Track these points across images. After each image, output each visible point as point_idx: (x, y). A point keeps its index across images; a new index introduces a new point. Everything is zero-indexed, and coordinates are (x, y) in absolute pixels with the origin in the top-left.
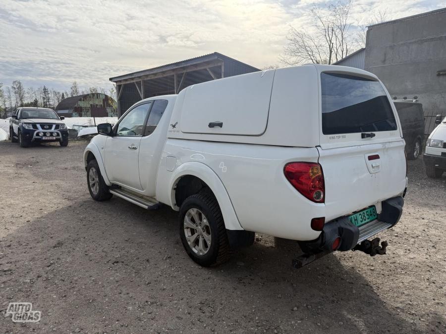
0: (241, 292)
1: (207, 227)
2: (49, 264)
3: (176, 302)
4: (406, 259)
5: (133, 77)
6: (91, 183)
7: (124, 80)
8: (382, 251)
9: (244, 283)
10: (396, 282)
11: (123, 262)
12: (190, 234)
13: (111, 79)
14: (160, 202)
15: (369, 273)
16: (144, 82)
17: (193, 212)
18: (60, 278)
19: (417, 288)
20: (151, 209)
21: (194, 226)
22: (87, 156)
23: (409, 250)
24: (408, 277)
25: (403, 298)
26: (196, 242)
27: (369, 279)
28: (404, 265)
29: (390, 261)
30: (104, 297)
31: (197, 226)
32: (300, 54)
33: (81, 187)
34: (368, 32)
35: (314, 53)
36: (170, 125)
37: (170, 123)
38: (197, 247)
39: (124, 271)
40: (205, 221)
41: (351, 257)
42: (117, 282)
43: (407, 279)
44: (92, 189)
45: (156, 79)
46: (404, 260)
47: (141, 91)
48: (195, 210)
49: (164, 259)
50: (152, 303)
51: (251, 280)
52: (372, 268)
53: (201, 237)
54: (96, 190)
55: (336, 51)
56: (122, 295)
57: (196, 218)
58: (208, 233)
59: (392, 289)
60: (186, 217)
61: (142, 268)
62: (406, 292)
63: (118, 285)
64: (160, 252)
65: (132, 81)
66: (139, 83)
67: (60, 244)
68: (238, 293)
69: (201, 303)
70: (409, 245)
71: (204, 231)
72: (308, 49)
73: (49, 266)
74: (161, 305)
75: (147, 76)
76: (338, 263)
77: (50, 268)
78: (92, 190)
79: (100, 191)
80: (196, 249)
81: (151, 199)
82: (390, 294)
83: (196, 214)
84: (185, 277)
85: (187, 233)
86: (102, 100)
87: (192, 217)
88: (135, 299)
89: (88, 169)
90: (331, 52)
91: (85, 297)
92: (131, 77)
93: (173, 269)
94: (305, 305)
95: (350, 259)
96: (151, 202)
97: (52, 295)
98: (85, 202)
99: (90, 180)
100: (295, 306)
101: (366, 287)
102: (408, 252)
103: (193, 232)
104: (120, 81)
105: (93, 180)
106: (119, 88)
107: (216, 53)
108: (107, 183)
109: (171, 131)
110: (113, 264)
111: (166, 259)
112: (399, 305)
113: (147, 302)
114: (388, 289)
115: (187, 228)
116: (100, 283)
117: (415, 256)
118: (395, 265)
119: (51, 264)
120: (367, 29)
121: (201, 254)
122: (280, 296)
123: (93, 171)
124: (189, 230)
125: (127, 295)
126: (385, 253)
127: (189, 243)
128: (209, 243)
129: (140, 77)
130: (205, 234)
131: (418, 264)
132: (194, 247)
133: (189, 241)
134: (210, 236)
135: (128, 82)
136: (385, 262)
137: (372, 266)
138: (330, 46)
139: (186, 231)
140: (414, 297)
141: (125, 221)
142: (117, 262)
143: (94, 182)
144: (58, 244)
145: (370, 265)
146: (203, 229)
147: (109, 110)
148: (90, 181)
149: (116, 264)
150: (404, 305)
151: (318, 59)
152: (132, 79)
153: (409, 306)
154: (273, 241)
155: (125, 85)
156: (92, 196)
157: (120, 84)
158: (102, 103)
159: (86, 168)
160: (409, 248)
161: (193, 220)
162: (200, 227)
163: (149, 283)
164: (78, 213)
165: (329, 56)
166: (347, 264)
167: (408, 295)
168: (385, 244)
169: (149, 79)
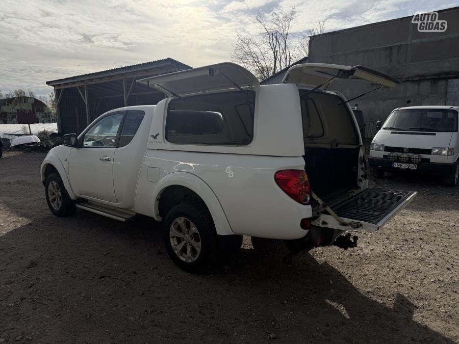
0: (234, 292)
1: (195, 234)
2: (30, 285)
3: (175, 308)
4: (367, 251)
5: (75, 81)
6: (51, 198)
7: (64, 84)
8: (354, 245)
9: (234, 284)
10: (363, 270)
11: (109, 276)
12: (176, 243)
13: (48, 83)
14: (137, 214)
15: (340, 265)
16: (88, 86)
17: (180, 221)
18: (47, 298)
19: (381, 274)
20: (128, 221)
21: (180, 235)
22: (45, 169)
23: (369, 243)
24: (372, 266)
25: (372, 284)
26: (184, 250)
27: (341, 271)
28: (367, 256)
29: (355, 254)
30: (101, 312)
31: (184, 235)
32: (246, 61)
33: (36, 203)
34: (310, 42)
35: (259, 60)
36: (150, 136)
37: (150, 134)
38: (184, 254)
39: (114, 285)
40: (194, 229)
41: (322, 253)
42: (110, 295)
43: (372, 267)
44: (52, 204)
45: (103, 83)
46: (366, 251)
47: (84, 95)
48: (183, 219)
49: (151, 269)
50: (152, 312)
51: (240, 280)
52: (342, 261)
53: (188, 245)
54: (56, 206)
55: (279, 58)
56: (119, 307)
57: (184, 227)
58: (197, 240)
59: (361, 277)
60: (172, 226)
61: (131, 280)
62: (373, 279)
63: (112, 299)
64: (144, 264)
65: (74, 86)
66: (81, 88)
67: (33, 264)
68: (231, 293)
69: (199, 307)
70: (367, 238)
71: (192, 239)
72: (254, 55)
73: (30, 287)
74: (162, 312)
75: (91, 80)
76: (312, 259)
77: (31, 289)
78: (53, 206)
79: (62, 207)
80: (184, 258)
81: (126, 212)
82: (361, 281)
83: (184, 222)
84: (176, 284)
85: (173, 242)
86: (31, 105)
87: (179, 226)
88: (133, 310)
89: (46, 183)
90: (276, 59)
91: (80, 313)
92: (73, 81)
93: (163, 278)
94: (293, 298)
95: (322, 254)
96: (126, 214)
97: (44, 315)
98: (45, 218)
99: (49, 194)
100: (285, 300)
101: (341, 277)
102: (368, 244)
103: (179, 240)
104: (59, 85)
105: (54, 194)
106: (58, 92)
107: (169, 59)
108: (72, 197)
109: (152, 142)
110: (100, 279)
111: (153, 270)
112: (370, 290)
113: (146, 311)
114: (358, 277)
115: (173, 237)
116: (92, 299)
117: (374, 247)
118: (361, 256)
119: (31, 285)
120: (309, 39)
121: (190, 261)
122: (269, 292)
123: (53, 185)
124: (175, 239)
125: (124, 307)
126: (356, 246)
127: (176, 252)
128: (199, 250)
129: (82, 81)
130: (193, 242)
131: (377, 254)
132: (182, 255)
133: (176, 249)
134: (200, 243)
135: (69, 86)
136: (351, 255)
137: (342, 259)
138: (274, 54)
139: (171, 240)
140: (380, 282)
141: (97, 235)
142: (104, 277)
143: (54, 197)
144: (32, 264)
145: (339, 259)
146: (191, 237)
147: (39, 115)
148: (50, 196)
149: (103, 279)
150: (373, 289)
151: (264, 65)
152: (74, 83)
153: (377, 290)
154: (251, 243)
155: (65, 90)
156: (52, 211)
157: (59, 88)
158: (30, 108)
159: (44, 182)
160: (368, 241)
161: (179, 229)
162: (187, 235)
163: (143, 294)
164: (42, 231)
165: (274, 64)
166: (320, 259)
167: (375, 281)
168: (356, 238)
169: (93, 83)
